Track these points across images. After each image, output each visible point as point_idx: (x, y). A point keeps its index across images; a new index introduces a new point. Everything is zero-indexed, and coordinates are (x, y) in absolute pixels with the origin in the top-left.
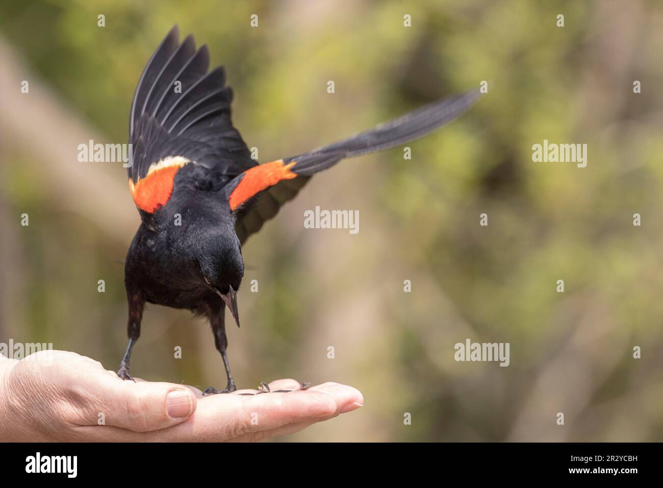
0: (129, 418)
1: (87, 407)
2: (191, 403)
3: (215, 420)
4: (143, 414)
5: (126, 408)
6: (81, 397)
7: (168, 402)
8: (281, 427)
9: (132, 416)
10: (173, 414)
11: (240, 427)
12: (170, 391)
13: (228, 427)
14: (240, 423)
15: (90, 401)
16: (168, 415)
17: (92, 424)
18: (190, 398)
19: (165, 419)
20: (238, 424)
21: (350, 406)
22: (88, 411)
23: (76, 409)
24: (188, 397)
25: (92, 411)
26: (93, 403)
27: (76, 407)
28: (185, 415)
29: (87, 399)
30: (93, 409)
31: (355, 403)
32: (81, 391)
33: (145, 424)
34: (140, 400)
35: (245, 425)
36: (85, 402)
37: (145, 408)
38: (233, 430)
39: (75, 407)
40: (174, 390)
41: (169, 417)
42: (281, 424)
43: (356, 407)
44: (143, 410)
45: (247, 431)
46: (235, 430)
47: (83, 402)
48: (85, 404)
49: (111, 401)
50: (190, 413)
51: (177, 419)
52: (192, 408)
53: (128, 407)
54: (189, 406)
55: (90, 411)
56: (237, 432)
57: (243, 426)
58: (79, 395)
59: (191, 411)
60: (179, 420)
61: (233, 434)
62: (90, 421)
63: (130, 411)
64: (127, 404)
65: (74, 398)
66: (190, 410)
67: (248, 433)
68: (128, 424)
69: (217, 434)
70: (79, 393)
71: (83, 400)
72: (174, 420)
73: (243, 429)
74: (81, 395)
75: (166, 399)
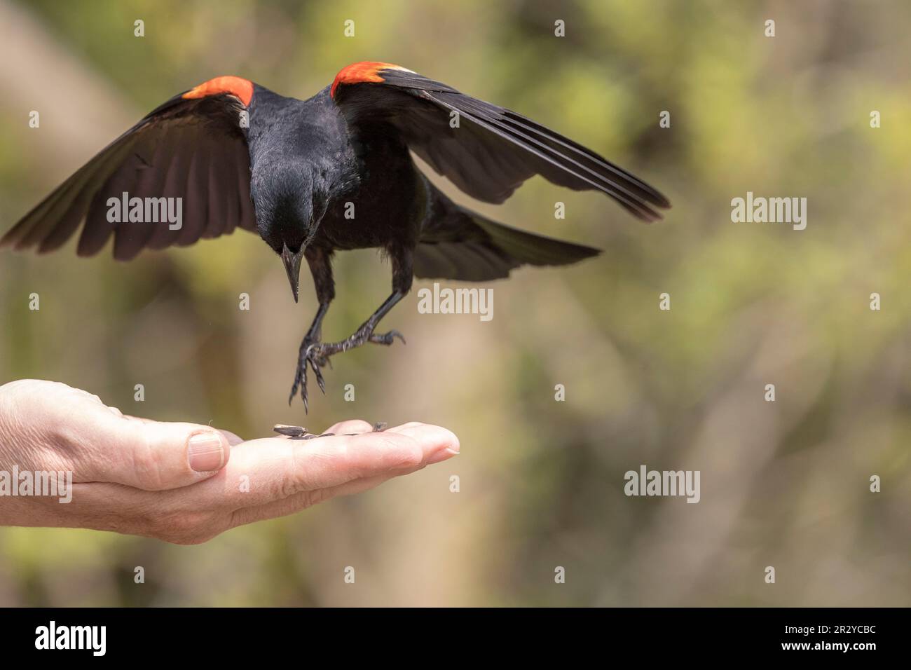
0: (137, 473)
1: (79, 457)
2: (222, 451)
3: (255, 474)
4: (155, 466)
5: (131, 458)
6: (71, 443)
7: (190, 449)
8: (346, 483)
9: (140, 469)
10: (196, 466)
11: (291, 483)
12: (193, 435)
13: (274, 484)
14: (290, 479)
15: (83, 449)
16: (190, 467)
17: (85, 480)
18: (221, 445)
19: (186, 474)
20: (287, 479)
21: (440, 454)
22: (81, 462)
23: (65, 461)
24: (218, 442)
25: (86, 462)
26: (87, 452)
27: (64, 457)
28: (214, 468)
29: (79, 445)
30: (87, 460)
31: (448, 450)
32: (70, 435)
33: (159, 480)
34: (151, 447)
35: (297, 481)
36: (77, 450)
37: (159, 458)
38: (280, 487)
39: (62, 457)
40: (198, 433)
41: (192, 471)
42: (346, 479)
43: (449, 456)
44: (155, 460)
45: (300, 489)
46: (283, 488)
47: (74, 451)
48: (76, 453)
49: (112, 448)
50: (221, 465)
51: (202, 473)
52: (223, 458)
53: (134, 457)
54: (219, 455)
55: (82, 462)
56: (286, 491)
57: (294, 482)
58: (67, 440)
59: (222, 462)
60: (206, 474)
61: (281, 493)
62: (84, 476)
63: (137, 462)
64: (134, 452)
65: (61, 443)
66: (220, 461)
67: (302, 492)
68: (135, 481)
69: (258, 494)
70: (67, 438)
71: (74, 447)
72: (199, 475)
73: (294, 486)
74: (70, 441)
75: (187, 445)
